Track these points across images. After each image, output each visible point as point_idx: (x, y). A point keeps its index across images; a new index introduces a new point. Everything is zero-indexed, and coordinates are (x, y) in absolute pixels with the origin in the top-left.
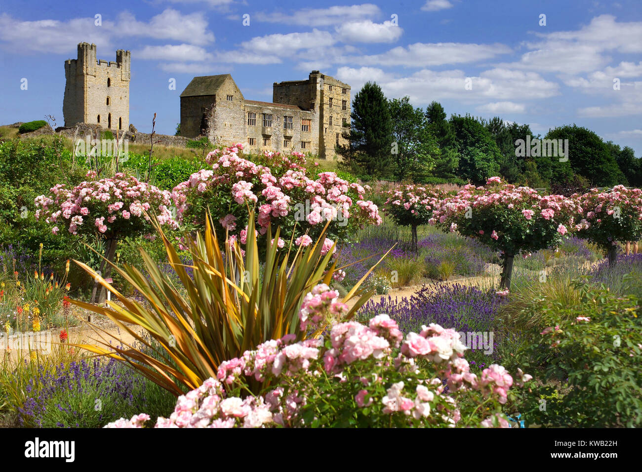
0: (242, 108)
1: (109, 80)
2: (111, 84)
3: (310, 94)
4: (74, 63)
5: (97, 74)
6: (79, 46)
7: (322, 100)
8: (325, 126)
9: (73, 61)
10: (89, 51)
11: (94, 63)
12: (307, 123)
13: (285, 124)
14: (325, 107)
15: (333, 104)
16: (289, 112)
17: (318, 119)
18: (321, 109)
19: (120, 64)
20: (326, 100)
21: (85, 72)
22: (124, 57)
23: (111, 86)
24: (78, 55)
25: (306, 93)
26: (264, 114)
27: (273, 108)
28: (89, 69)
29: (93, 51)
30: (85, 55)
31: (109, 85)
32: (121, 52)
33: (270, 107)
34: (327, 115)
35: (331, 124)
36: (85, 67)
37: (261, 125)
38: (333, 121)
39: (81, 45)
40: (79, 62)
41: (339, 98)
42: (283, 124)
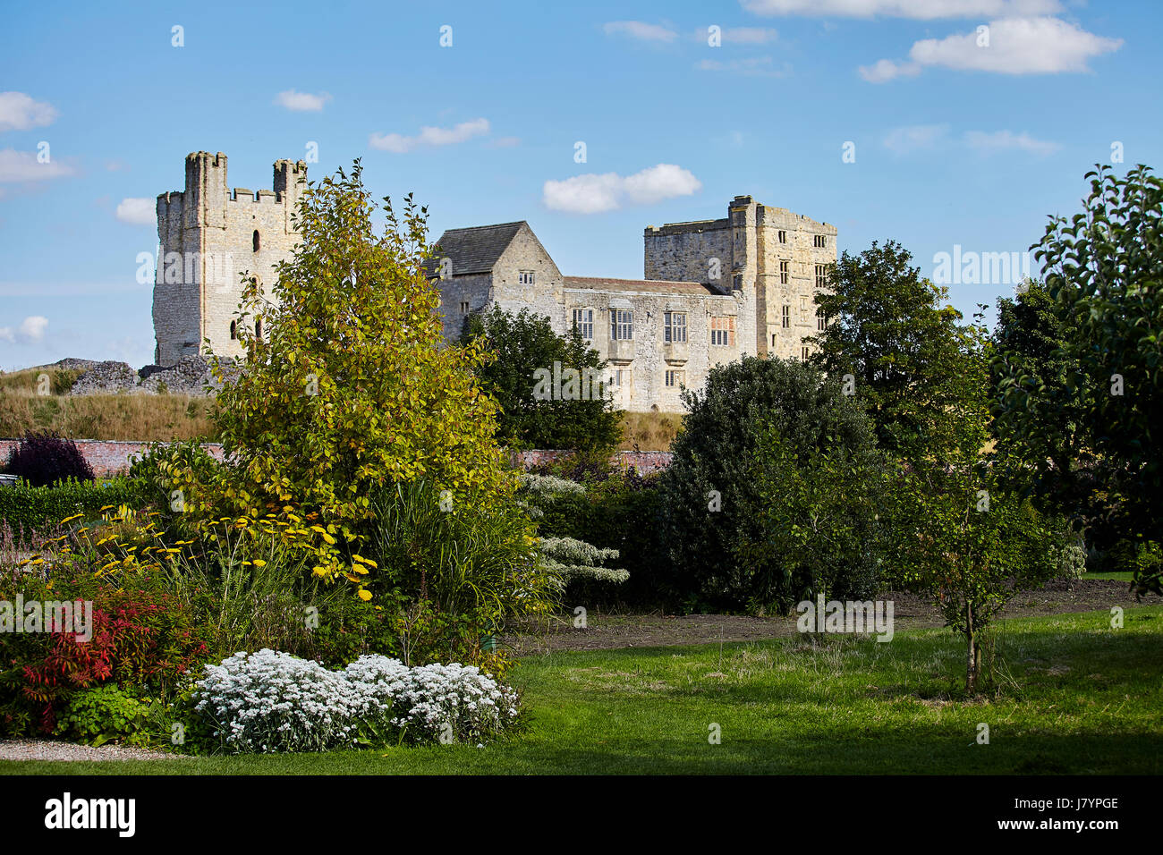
0: (558, 298)
1: (256, 234)
2: (262, 243)
3: (732, 253)
4: (177, 200)
5: (229, 224)
6: (188, 160)
7: (761, 266)
8: (771, 329)
9: (174, 195)
10: (211, 169)
11: (223, 197)
12: (724, 326)
13: (668, 331)
14: (772, 283)
15: (790, 275)
16: (676, 302)
17: (754, 314)
18: (761, 288)
19: (282, 193)
20: (772, 266)
21: (201, 221)
22: (290, 176)
23: (262, 248)
24: (187, 182)
25: (722, 250)
26: (614, 311)
27: (635, 293)
28: (211, 212)
29: (220, 170)
30: (202, 180)
31: (256, 247)
32: (284, 166)
33: (629, 293)
34: (775, 302)
35: (786, 323)
36: (201, 209)
37: (606, 335)
38: (791, 315)
39: (194, 157)
40: (189, 199)
41: (805, 258)
42: (662, 331)
